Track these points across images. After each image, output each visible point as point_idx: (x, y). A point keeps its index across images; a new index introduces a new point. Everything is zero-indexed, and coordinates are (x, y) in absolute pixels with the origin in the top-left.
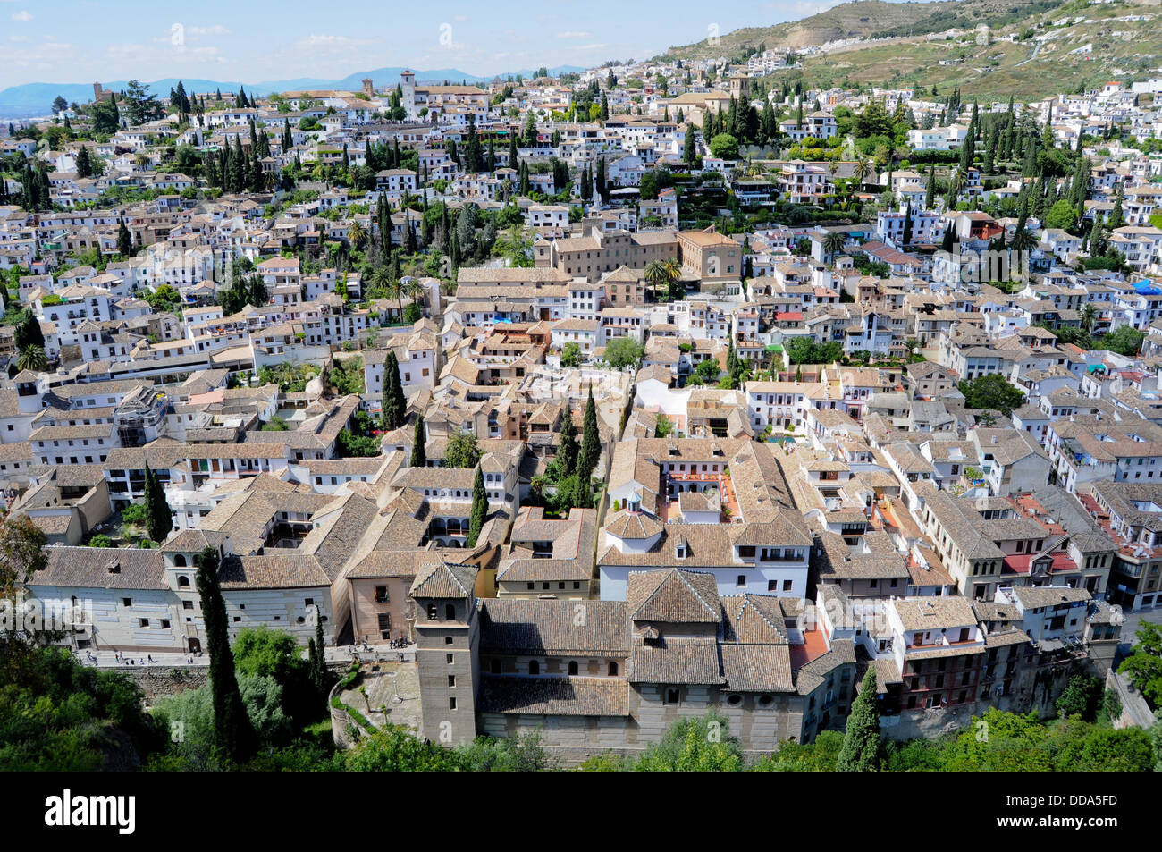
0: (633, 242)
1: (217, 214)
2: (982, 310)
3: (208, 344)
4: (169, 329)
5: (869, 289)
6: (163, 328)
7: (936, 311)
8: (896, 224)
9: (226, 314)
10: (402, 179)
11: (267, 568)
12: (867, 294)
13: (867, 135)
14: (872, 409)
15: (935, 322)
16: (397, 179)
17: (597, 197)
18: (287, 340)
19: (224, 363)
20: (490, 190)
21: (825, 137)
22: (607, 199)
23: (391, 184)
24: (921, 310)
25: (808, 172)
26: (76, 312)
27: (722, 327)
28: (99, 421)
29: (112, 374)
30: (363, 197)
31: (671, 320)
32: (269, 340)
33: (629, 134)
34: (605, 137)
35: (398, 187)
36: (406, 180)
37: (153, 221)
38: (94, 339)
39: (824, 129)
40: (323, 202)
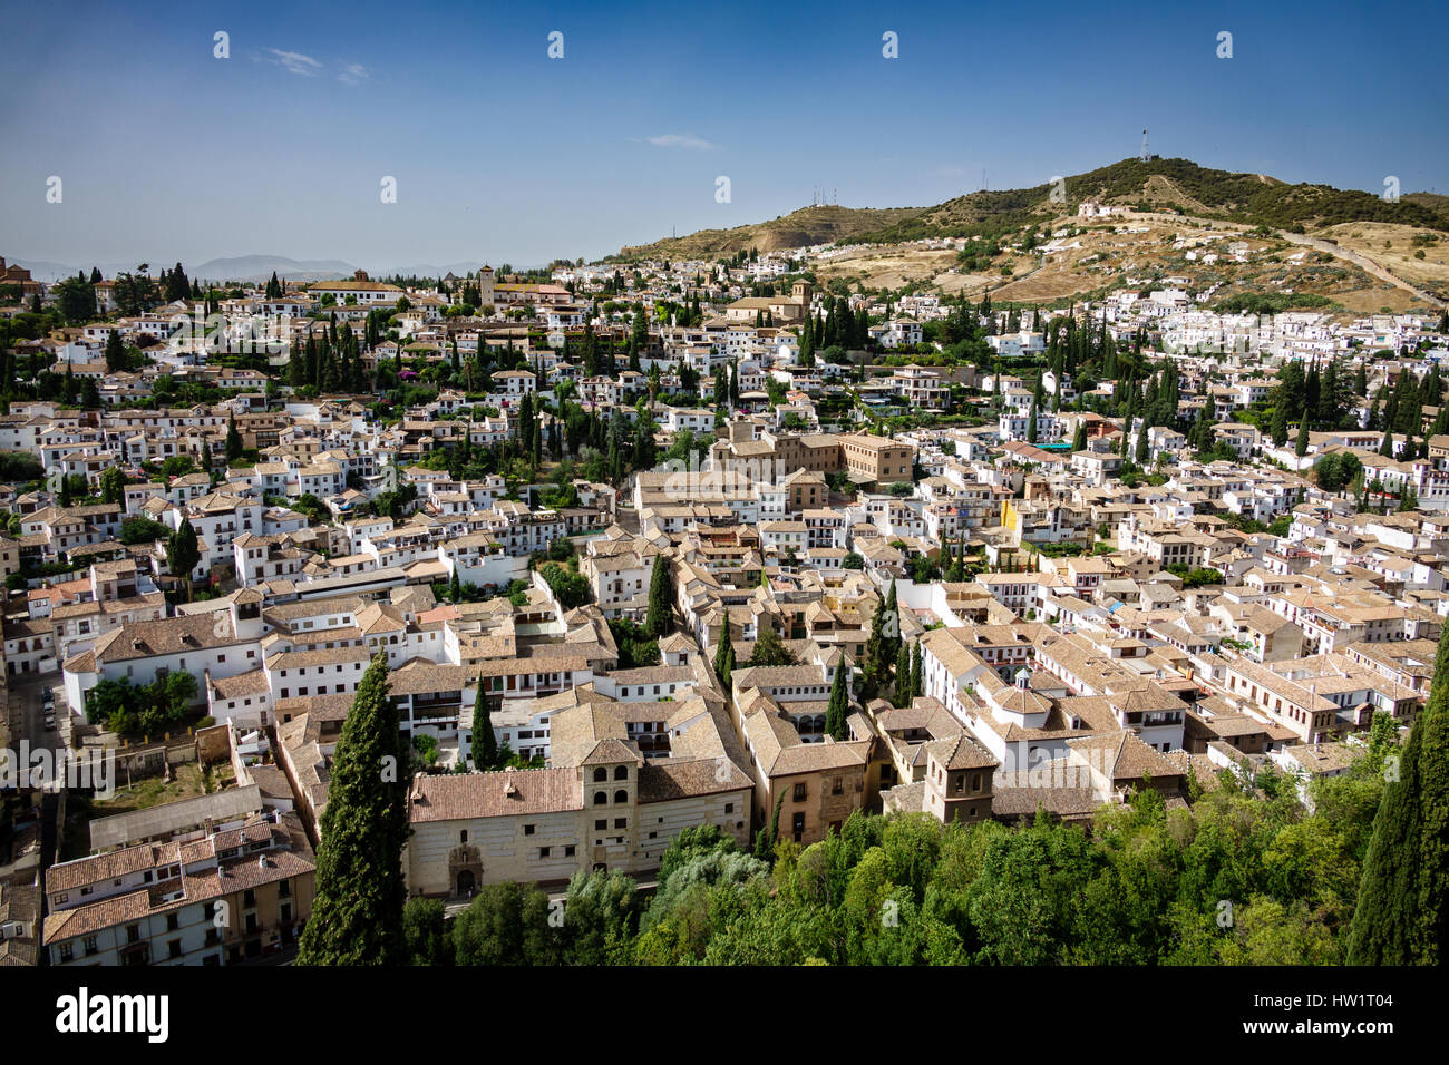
0: (802, 446)
1: (326, 415)
2: (1148, 501)
3: (391, 558)
4: (336, 542)
5: (1039, 485)
6: (331, 542)
7: (1107, 504)
8: (1018, 425)
9: (397, 526)
10: (522, 381)
11: (685, 775)
12: (1037, 489)
13: (957, 341)
14: (1108, 595)
15: (1111, 514)
16: (517, 381)
17: (731, 402)
18: (482, 550)
19: (419, 578)
20: (618, 394)
21: (912, 342)
22: (739, 403)
23: (510, 386)
24: (1095, 503)
25: (923, 377)
26: (225, 526)
27: (918, 525)
28: (344, 644)
29: (299, 595)
30: (483, 399)
32: (463, 551)
33: (730, 338)
34: (710, 341)
35: (517, 389)
36: (526, 381)
37: (253, 423)
38: (260, 555)
39: (912, 335)
40: (442, 404)
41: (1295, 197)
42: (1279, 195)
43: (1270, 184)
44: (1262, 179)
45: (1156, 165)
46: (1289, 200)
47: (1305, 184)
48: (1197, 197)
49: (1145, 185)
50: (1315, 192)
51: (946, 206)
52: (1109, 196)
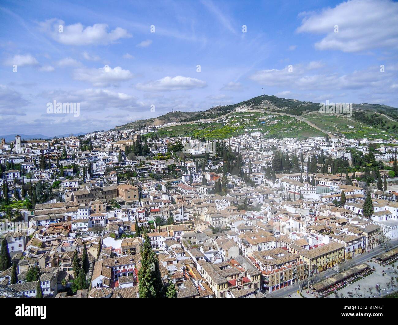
2: (215, 202)
7: (201, 204)
8: (188, 178)
12: (180, 200)
13: (177, 151)
14: (184, 238)
15: (201, 207)
17: (88, 176)
20: (49, 175)
21: (164, 152)
22: (92, 176)
24: (197, 204)
25: (159, 163)
27: (133, 216)
31: (115, 216)
33: (100, 154)
34: (91, 156)
35: (12, 177)
39: (164, 149)
41: (302, 105)
42: (298, 105)
43: (297, 102)
44: (295, 100)
45: (266, 97)
46: (300, 106)
47: (305, 102)
48: (276, 106)
49: (262, 103)
50: (307, 103)
51: (209, 111)
52: (252, 106)
